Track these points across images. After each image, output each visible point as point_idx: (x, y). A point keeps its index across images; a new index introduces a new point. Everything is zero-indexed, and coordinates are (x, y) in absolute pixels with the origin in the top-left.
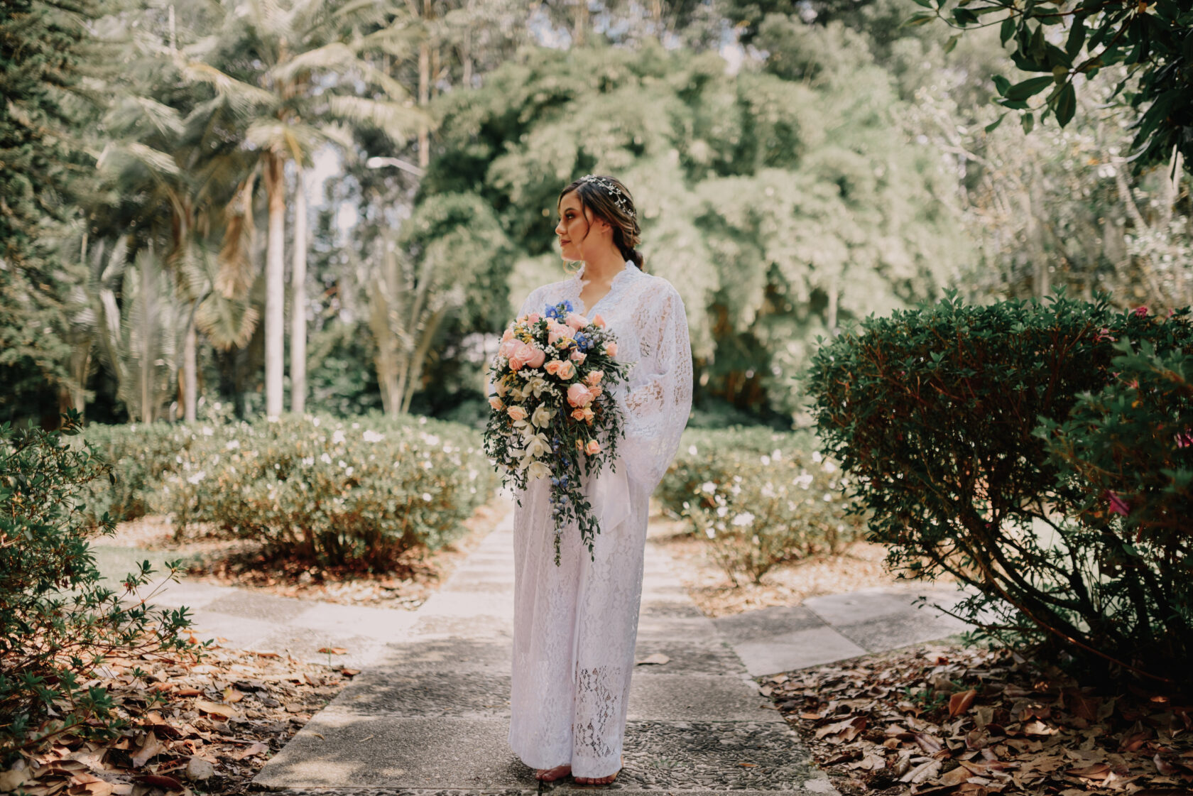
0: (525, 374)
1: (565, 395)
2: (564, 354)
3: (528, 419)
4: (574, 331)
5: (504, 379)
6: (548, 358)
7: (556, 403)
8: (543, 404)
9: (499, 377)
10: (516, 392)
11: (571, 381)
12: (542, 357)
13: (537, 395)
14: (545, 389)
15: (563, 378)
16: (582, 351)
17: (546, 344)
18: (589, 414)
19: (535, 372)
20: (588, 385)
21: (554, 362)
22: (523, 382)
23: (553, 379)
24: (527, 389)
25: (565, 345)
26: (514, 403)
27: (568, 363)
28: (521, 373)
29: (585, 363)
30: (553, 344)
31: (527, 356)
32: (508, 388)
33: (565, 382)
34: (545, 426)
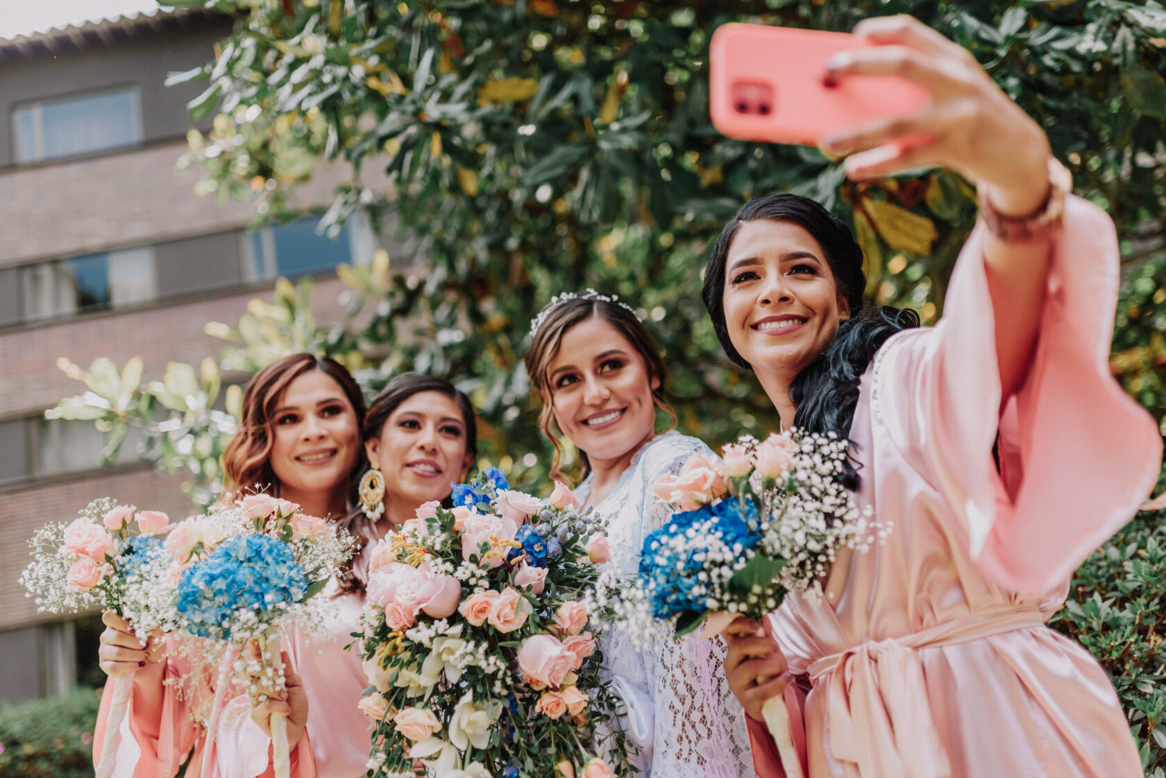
0: (422, 634)
1: (513, 666)
2: (499, 577)
3: (442, 734)
4: (514, 526)
5: (383, 650)
6: (467, 588)
7: (498, 688)
8: (468, 697)
9: (371, 651)
10: (407, 677)
11: (524, 633)
12: (455, 589)
13: (453, 677)
14: (469, 660)
15: (504, 629)
16: (539, 563)
17: (457, 562)
18: (574, 700)
19: (441, 626)
20: (561, 635)
21: (479, 596)
22: (420, 650)
23: (482, 634)
24: (430, 664)
25: (496, 557)
26: (410, 703)
27: (509, 594)
28: (411, 634)
29: (547, 587)
30: (473, 559)
31: (419, 594)
32: (391, 671)
33: (511, 636)
34: (483, 745)
